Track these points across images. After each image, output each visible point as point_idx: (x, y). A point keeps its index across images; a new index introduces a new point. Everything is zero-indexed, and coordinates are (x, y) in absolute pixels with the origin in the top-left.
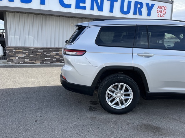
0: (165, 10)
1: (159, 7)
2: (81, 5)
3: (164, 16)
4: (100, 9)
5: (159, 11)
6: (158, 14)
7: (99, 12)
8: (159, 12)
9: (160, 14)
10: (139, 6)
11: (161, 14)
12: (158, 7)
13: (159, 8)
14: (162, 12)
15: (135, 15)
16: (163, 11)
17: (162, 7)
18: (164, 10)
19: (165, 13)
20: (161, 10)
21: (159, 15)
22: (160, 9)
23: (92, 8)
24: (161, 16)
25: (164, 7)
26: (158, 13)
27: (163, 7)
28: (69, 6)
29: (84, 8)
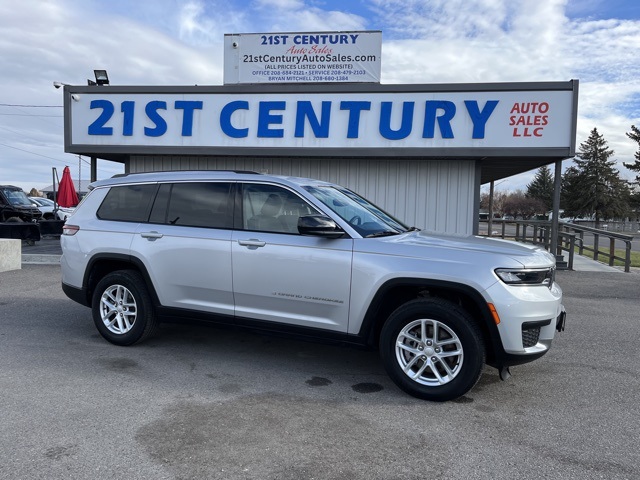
0: (543, 115)
1: (518, 109)
2: (272, 127)
3: (538, 132)
4: (322, 130)
5: (516, 120)
6: (516, 130)
7: (318, 139)
8: (519, 121)
9: (521, 128)
10: (440, 113)
11: (526, 130)
12: (514, 109)
13: (515, 111)
14: (532, 121)
15: (428, 140)
16: (536, 117)
17: (531, 107)
18: (537, 113)
19: (542, 121)
20: (526, 116)
21: (521, 131)
22: (521, 114)
23: (299, 133)
24: (526, 134)
25: (537, 107)
26: (515, 126)
27: (534, 104)
28: (243, 133)
29: (279, 134)
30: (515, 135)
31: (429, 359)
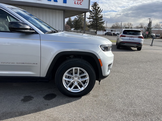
3: (81, 3)
11: (78, 2)
24: (78, 4)
30: (75, 3)
31: (76, 82)
